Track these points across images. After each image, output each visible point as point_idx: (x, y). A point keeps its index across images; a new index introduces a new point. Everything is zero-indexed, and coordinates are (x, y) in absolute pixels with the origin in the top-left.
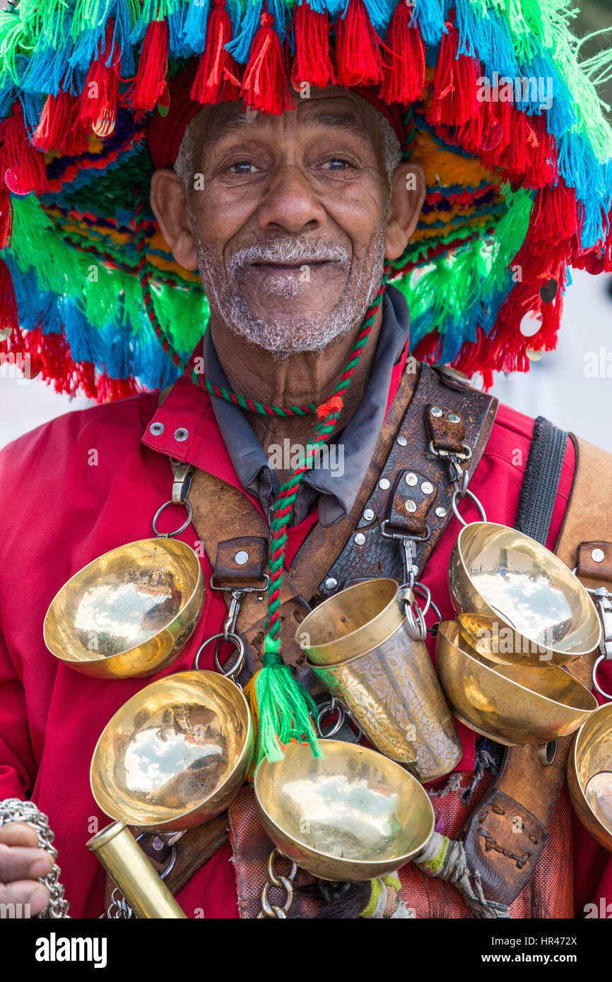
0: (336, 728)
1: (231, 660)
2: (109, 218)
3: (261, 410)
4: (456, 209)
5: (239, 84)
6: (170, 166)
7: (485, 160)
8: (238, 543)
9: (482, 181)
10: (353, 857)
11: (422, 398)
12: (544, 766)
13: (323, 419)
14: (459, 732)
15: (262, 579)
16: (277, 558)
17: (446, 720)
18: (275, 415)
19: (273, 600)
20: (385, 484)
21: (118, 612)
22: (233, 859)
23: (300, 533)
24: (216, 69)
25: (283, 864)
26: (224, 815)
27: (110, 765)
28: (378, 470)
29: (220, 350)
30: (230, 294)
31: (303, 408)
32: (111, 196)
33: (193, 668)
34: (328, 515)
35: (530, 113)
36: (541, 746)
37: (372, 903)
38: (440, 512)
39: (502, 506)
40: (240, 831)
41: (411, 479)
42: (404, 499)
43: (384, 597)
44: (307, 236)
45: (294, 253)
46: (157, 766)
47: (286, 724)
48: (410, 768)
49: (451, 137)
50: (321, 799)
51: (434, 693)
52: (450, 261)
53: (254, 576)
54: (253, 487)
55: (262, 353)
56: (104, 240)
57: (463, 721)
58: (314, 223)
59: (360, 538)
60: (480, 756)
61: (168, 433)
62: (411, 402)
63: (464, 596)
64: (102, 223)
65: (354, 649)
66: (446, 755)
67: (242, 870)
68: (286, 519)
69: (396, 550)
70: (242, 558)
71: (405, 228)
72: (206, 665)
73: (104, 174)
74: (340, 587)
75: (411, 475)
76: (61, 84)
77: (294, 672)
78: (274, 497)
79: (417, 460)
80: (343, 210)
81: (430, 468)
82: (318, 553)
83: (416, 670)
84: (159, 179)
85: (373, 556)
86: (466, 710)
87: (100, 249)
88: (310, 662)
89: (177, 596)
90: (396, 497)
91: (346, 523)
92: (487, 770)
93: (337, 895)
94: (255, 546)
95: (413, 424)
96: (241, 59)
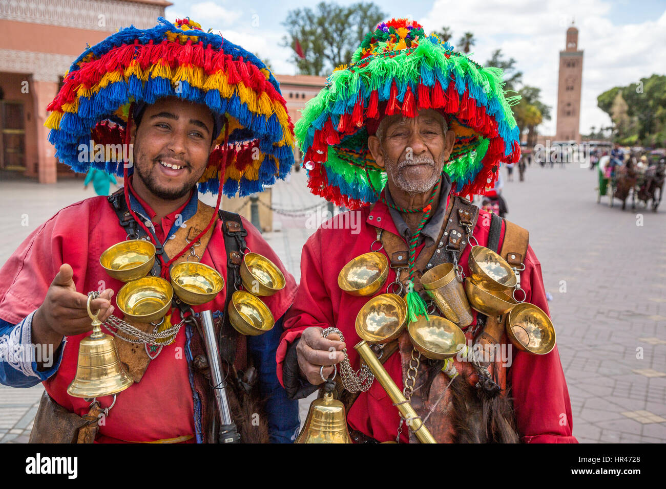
0: (433, 311)
1: (398, 291)
2: (353, 150)
3: (405, 211)
4: (463, 144)
5: (400, 109)
6: (374, 135)
7: (475, 129)
8: (398, 253)
9: (472, 135)
10: (439, 352)
11: (456, 207)
12: (499, 324)
13: (425, 213)
14: (473, 312)
15: (407, 264)
16: (412, 257)
17: (469, 308)
18: (410, 212)
19: (411, 271)
20: (446, 234)
21: (360, 275)
22: (400, 352)
23: (419, 250)
24: (393, 105)
25: (416, 354)
26: (397, 340)
27: (361, 323)
28: (444, 230)
29: (391, 192)
30: (398, 174)
31: (418, 210)
32: (354, 143)
33: (386, 293)
34: (429, 243)
35: (490, 115)
36: (498, 317)
37: (445, 366)
38: (463, 243)
39: (483, 241)
40: (402, 343)
41: (454, 232)
42: (452, 238)
43: (449, 269)
44: (422, 155)
45: (418, 161)
46: (376, 324)
47: (417, 310)
48: (458, 324)
49: (465, 123)
50: (429, 334)
51: (465, 299)
52: (460, 160)
53: (404, 263)
54: (404, 235)
55: (406, 193)
56: (351, 157)
57: (474, 308)
58: (424, 151)
59: (439, 251)
60: (478, 321)
61: (375, 219)
62: (452, 208)
63: (474, 268)
64: (351, 151)
65: (440, 285)
66: (468, 319)
67: (403, 355)
68: (415, 245)
69: (450, 255)
70: (400, 258)
71: (449, 151)
72: (390, 292)
73: (352, 137)
74: (433, 266)
75: (454, 231)
76: (345, 111)
77: (419, 294)
78: (411, 238)
79: (456, 226)
80: (432, 146)
81: (460, 229)
82: (425, 256)
83: (459, 291)
84: (370, 139)
85: (443, 256)
86: (475, 305)
87: (349, 159)
88: (425, 289)
89: (380, 271)
90: (450, 238)
91: (434, 246)
92: (480, 325)
93: (434, 364)
94: (405, 254)
95: (454, 215)
96: (401, 101)
